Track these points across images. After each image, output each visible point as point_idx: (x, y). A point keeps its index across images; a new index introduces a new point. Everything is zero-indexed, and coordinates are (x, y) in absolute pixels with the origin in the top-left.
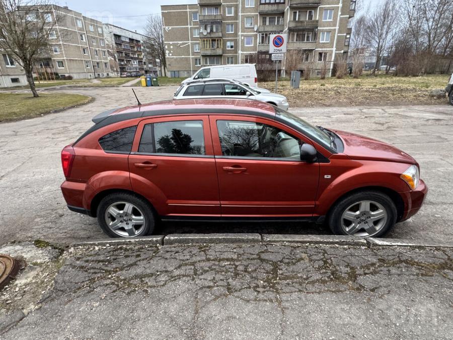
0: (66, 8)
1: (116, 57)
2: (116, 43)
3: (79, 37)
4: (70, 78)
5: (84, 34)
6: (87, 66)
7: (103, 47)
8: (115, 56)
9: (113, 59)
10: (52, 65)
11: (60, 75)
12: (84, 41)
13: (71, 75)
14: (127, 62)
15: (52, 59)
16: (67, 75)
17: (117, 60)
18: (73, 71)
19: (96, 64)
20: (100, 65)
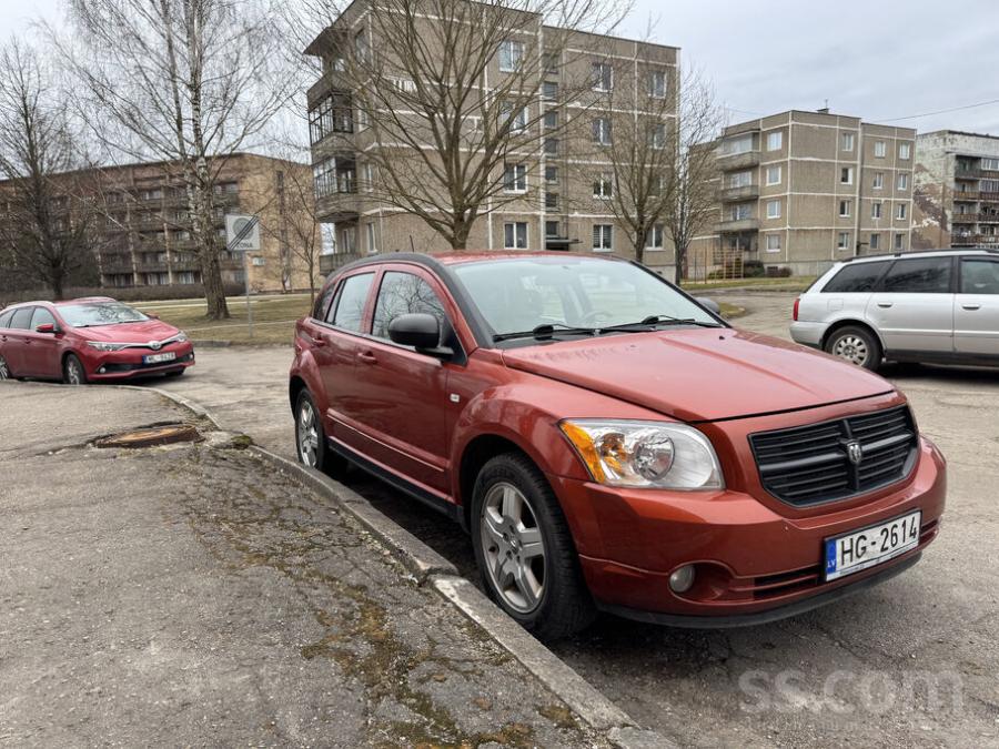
0: (824, 113)
1: (950, 217)
2: (957, 180)
3: (838, 175)
4: (786, 273)
5: (855, 166)
6: (841, 245)
7: (900, 194)
8: (944, 216)
9: (936, 223)
10: (757, 244)
11: (766, 266)
12: (850, 182)
13: (792, 267)
14: (984, 231)
15: (760, 231)
16: (781, 266)
17: (949, 227)
18: (796, 257)
19: (869, 240)
20: (881, 241)
